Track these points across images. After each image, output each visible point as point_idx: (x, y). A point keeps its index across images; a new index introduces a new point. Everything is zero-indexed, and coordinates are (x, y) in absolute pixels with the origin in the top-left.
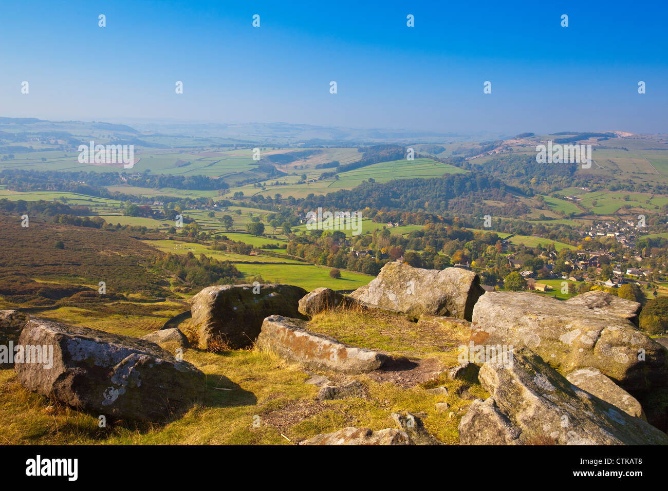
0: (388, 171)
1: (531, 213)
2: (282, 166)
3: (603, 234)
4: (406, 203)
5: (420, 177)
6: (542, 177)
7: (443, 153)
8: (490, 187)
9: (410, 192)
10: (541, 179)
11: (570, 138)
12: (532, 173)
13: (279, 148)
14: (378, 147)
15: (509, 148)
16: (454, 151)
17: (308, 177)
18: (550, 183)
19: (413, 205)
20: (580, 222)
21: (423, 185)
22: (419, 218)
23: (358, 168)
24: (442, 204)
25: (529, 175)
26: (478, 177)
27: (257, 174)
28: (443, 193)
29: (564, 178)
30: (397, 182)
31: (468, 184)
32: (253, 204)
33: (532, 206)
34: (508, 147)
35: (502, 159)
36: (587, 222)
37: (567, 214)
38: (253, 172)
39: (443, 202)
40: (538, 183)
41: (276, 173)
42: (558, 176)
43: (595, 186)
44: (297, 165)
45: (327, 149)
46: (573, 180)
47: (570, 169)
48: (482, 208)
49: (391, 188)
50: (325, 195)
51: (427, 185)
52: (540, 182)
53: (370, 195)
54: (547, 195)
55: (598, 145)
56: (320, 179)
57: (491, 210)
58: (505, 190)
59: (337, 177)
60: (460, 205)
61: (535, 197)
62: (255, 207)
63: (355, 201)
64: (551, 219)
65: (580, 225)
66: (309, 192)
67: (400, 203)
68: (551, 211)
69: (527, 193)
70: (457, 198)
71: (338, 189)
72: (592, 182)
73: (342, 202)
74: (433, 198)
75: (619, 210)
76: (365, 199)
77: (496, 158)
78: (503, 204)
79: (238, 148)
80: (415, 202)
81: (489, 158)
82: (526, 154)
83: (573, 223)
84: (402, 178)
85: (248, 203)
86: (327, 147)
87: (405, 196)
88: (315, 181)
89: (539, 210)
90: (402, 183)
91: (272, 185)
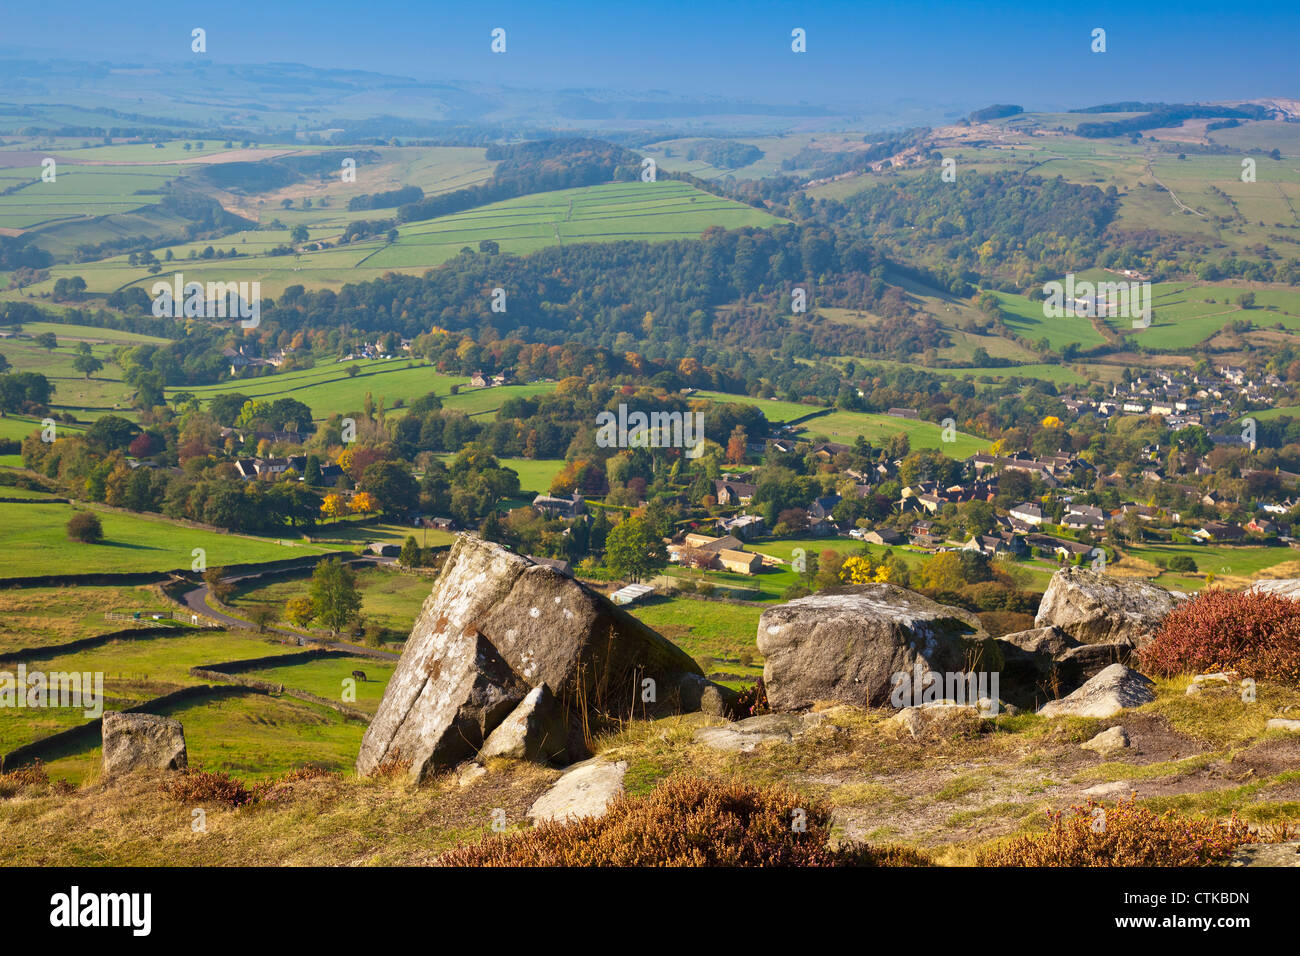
0: (550, 219)
1: (953, 345)
2: (248, 200)
3: (1141, 409)
4: (588, 316)
5: (636, 239)
6: (1011, 240)
7: (757, 165)
8: (838, 270)
9: (601, 282)
10: (1008, 245)
11: (1126, 122)
12: (986, 227)
13: (246, 144)
14: (545, 145)
15: (932, 152)
16: (788, 158)
17: (313, 235)
18: (1033, 257)
19: (607, 322)
20: (1086, 373)
21: (643, 261)
22: (567, 361)
23: (469, 207)
24: (695, 318)
25: (975, 233)
26: (807, 238)
27: (156, 223)
28: (702, 286)
29: (1076, 241)
30: (565, 251)
31: (776, 259)
32: (111, 316)
33: (957, 326)
34: (933, 147)
35: (903, 185)
36: (1108, 372)
37: (1057, 346)
38: (140, 218)
39: (698, 313)
40: (999, 256)
41: (217, 221)
42: (1059, 235)
43: (1162, 264)
44: (291, 196)
45: (398, 148)
46: (1101, 247)
47: (1095, 216)
48: (811, 332)
49: (544, 271)
50: (337, 289)
51: (654, 262)
52: (1004, 253)
53: (476, 292)
54: (1018, 292)
55: (1206, 143)
56: (345, 241)
57: (838, 336)
58: (884, 277)
59: (394, 236)
60: (748, 321)
61: (976, 299)
62: (114, 326)
63: (431, 309)
64: (1005, 363)
65: (1083, 381)
66: (293, 282)
67: (569, 315)
68: (1014, 339)
69: (953, 287)
70: (742, 299)
71: (381, 274)
72: (1154, 252)
73: (388, 310)
74: (668, 302)
75: (1214, 336)
76: (459, 302)
77: (886, 181)
78: (872, 319)
79: (114, 140)
80: (615, 313)
81: (867, 182)
82: (974, 171)
83: (1063, 376)
84: (580, 241)
85: (94, 311)
86: (398, 144)
87: (587, 296)
88: (326, 246)
89: (977, 337)
90: (579, 257)
91: (193, 257)
